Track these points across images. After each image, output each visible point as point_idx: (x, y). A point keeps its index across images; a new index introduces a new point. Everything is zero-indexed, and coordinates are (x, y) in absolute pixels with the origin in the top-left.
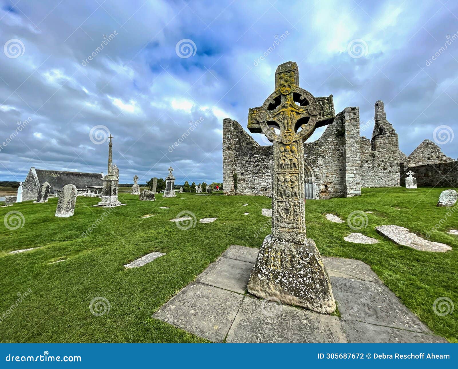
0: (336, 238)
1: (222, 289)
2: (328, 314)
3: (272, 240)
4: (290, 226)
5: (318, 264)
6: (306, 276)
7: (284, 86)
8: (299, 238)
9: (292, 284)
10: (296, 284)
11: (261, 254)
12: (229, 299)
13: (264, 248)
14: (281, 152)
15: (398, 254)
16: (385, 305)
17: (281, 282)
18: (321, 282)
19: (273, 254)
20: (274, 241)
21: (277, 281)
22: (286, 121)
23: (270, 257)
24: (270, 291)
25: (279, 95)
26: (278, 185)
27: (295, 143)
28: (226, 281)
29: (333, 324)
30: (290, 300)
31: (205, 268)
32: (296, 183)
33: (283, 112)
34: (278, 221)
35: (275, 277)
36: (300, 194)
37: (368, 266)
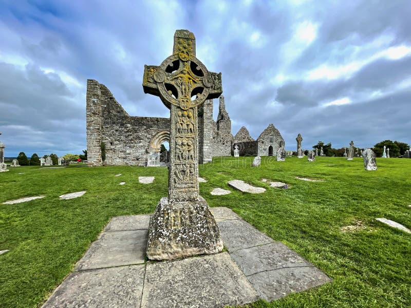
0: (205, 193)
1: (117, 267)
2: (220, 252)
3: (169, 201)
4: (186, 186)
5: (211, 215)
6: (202, 227)
7: (183, 52)
8: (194, 196)
9: (192, 237)
10: (195, 237)
11: (161, 217)
12: (128, 274)
13: (164, 211)
14: (179, 117)
15: (244, 198)
16: (248, 233)
17: (182, 239)
18: (214, 228)
19: (173, 215)
20: (171, 202)
21: (178, 239)
22: (183, 87)
23: (170, 218)
24: (172, 251)
25: (177, 59)
26: (176, 148)
27: (191, 110)
28: (118, 257)
29: (226, 259)
30: (191, 252)
31: (85, 251)
32: (192, 147)
33: (181, 77)
34: (175, 182)
35: (176, 236)
36: (195, 156)
37: (230, 210)
